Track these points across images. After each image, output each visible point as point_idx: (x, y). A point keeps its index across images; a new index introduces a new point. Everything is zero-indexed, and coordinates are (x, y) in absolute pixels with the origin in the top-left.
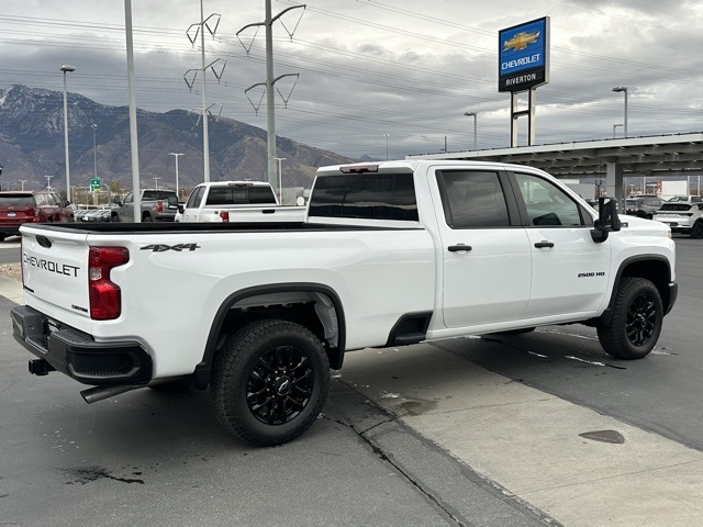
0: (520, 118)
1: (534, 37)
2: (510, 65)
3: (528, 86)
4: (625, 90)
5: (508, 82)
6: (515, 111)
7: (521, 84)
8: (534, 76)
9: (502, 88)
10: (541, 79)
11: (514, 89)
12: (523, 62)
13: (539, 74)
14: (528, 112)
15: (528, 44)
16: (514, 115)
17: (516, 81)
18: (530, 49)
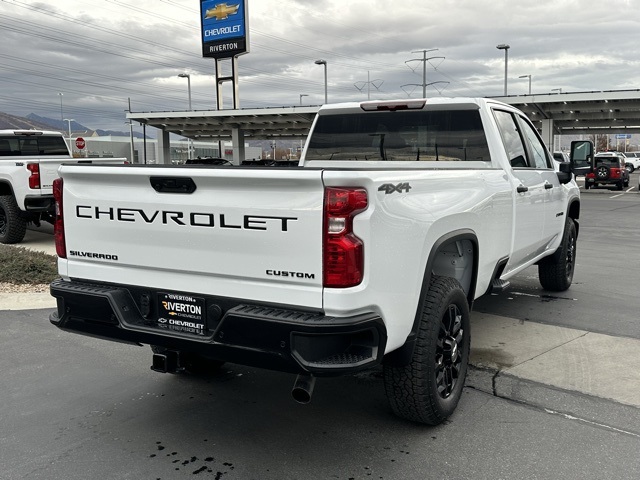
0: (224, 83)
1: (233, 9)
2: (213, 32)
3: (231, 54)
4: (325, 63)
5: (211, 49)
6: (220, 76)
7: (224, 52)
8: (236, 45)
9: (206, 54)
10: (242, 49)
11: (218, 56)
12: (225, 31)
13: (239, 44)
14: (232, 78)
15: (229, 15)
16: (219, 81)
17: (219, 48)
18: (231, 20)
